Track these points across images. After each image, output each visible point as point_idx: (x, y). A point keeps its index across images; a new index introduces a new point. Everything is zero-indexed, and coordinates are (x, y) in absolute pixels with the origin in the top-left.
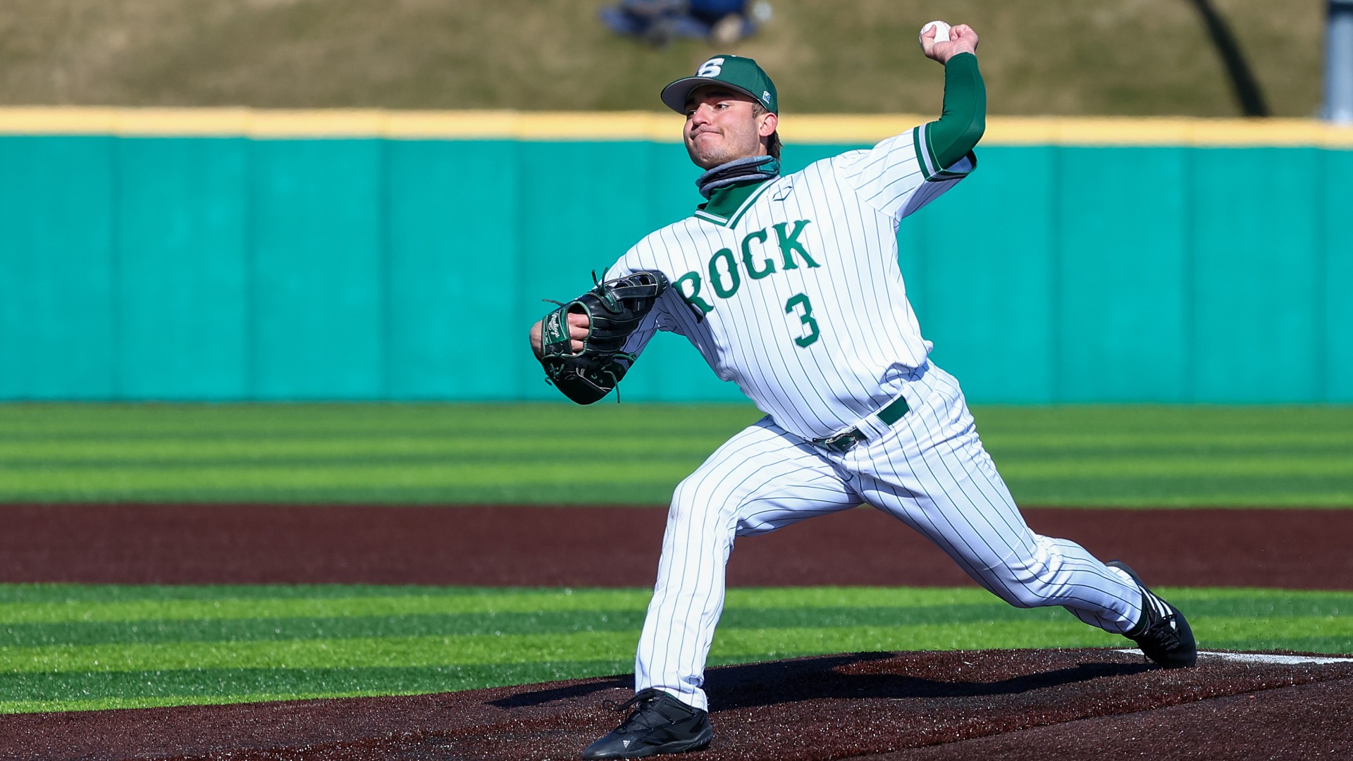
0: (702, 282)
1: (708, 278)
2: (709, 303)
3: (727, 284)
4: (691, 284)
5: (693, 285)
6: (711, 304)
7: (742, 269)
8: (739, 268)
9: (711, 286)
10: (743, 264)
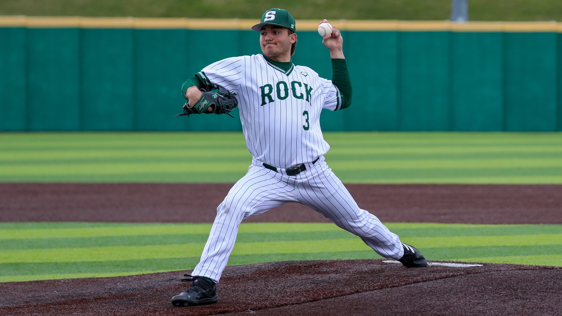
0: (273, 89)
1: (276, 89)
2: (273, 99)
3: (283, 94)
4: (268, 89)
5: (269, 89)
6: (274, 100)
7: (290, 92)
8: (289, 91)
9: (276, 93)
10: (291, 90)
